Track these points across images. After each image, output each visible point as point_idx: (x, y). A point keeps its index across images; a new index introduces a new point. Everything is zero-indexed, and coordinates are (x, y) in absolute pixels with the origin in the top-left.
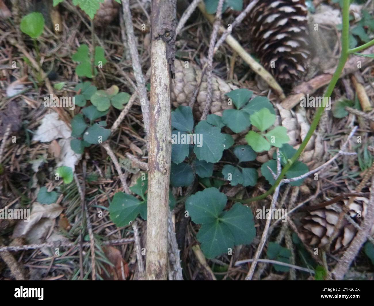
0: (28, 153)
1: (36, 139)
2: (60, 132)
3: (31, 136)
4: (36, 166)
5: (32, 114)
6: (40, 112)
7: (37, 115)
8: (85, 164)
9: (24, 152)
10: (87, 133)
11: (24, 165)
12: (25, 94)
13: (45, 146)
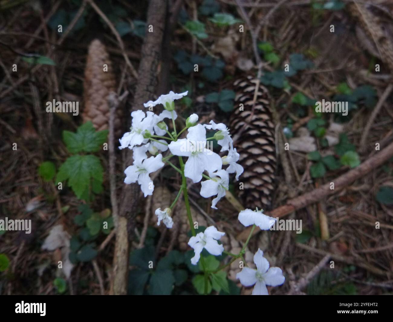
0: (37, 258)
1: (44, 247)
2: (63, 242)
3: (40, 245)
4: (41, 270)
5: (44, 225)
6: (50, 224)
7: (47, 226)
8: (79, 270)
9: (34, 258)
10: (80, 252)
11: (32, 270)
12: (40, 208)
13: (50, 253)
